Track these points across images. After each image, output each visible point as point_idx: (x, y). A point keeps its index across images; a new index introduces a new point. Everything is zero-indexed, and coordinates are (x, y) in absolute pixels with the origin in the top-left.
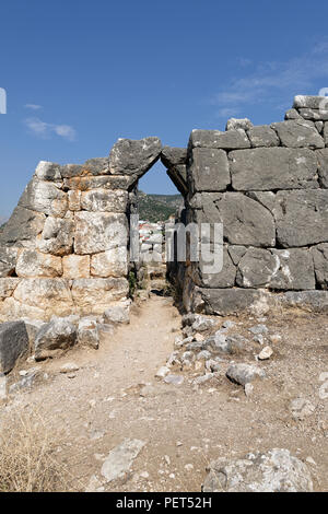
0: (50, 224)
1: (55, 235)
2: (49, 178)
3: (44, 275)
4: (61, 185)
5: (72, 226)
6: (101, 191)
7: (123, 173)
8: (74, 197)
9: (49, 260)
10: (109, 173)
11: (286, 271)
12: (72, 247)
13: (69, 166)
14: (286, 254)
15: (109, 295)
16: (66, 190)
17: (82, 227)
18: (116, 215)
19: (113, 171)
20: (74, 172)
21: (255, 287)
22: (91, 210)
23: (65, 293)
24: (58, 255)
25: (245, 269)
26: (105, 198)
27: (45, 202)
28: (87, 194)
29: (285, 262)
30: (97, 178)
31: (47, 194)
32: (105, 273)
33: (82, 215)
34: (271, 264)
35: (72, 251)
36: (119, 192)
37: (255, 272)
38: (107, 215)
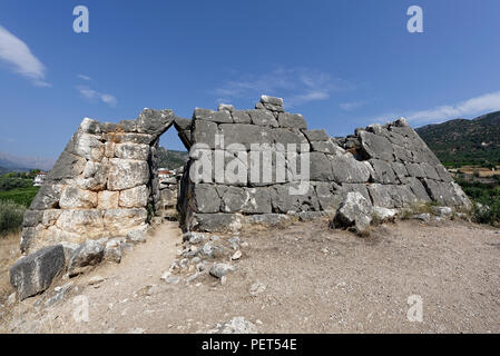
0: (89, 167)
1: (93, 175)
2: (91, 131)
3: (83, 207)
4: (99, 137)
5: (107, 168)
6: (130, 144)
7: (146, 132)
8: (109, 147)
9: (87, 195)
10: (136, 132)
11: (253, 202)
12: (106, 185)
13: (107, 123)
14: (254, 190)
15: (132, 221)
16: (104, 141)
17: (115, 170)
18: (140, 162)
19: (139, 130)
20: (110, 129)
21: (233, 212)
22: (122, 157)
23: (98, 221)
24: (94, 191)
25: (227, 200)
26: (132, 149)
27: (86, 149)
28: (119, 145)
29: (253, 195)
30: (127, 134)
31: (89, 143)
32: (130, 205)
33: (115, 161)
34: (244, 197)
35: (106, 188)
36: (143, 146)
37: (233, 202)
38: (133, 161)
